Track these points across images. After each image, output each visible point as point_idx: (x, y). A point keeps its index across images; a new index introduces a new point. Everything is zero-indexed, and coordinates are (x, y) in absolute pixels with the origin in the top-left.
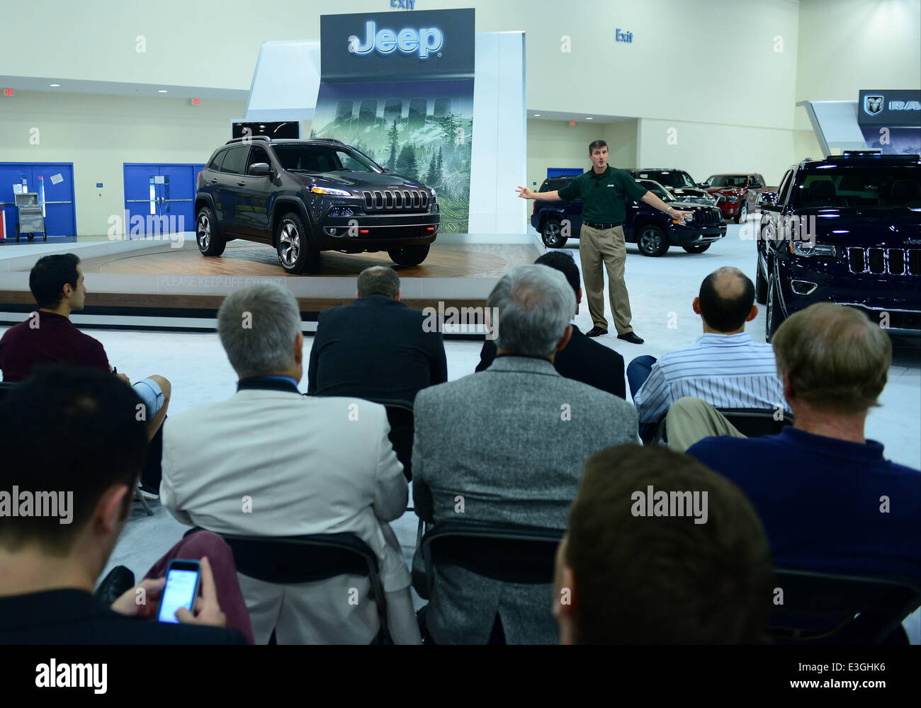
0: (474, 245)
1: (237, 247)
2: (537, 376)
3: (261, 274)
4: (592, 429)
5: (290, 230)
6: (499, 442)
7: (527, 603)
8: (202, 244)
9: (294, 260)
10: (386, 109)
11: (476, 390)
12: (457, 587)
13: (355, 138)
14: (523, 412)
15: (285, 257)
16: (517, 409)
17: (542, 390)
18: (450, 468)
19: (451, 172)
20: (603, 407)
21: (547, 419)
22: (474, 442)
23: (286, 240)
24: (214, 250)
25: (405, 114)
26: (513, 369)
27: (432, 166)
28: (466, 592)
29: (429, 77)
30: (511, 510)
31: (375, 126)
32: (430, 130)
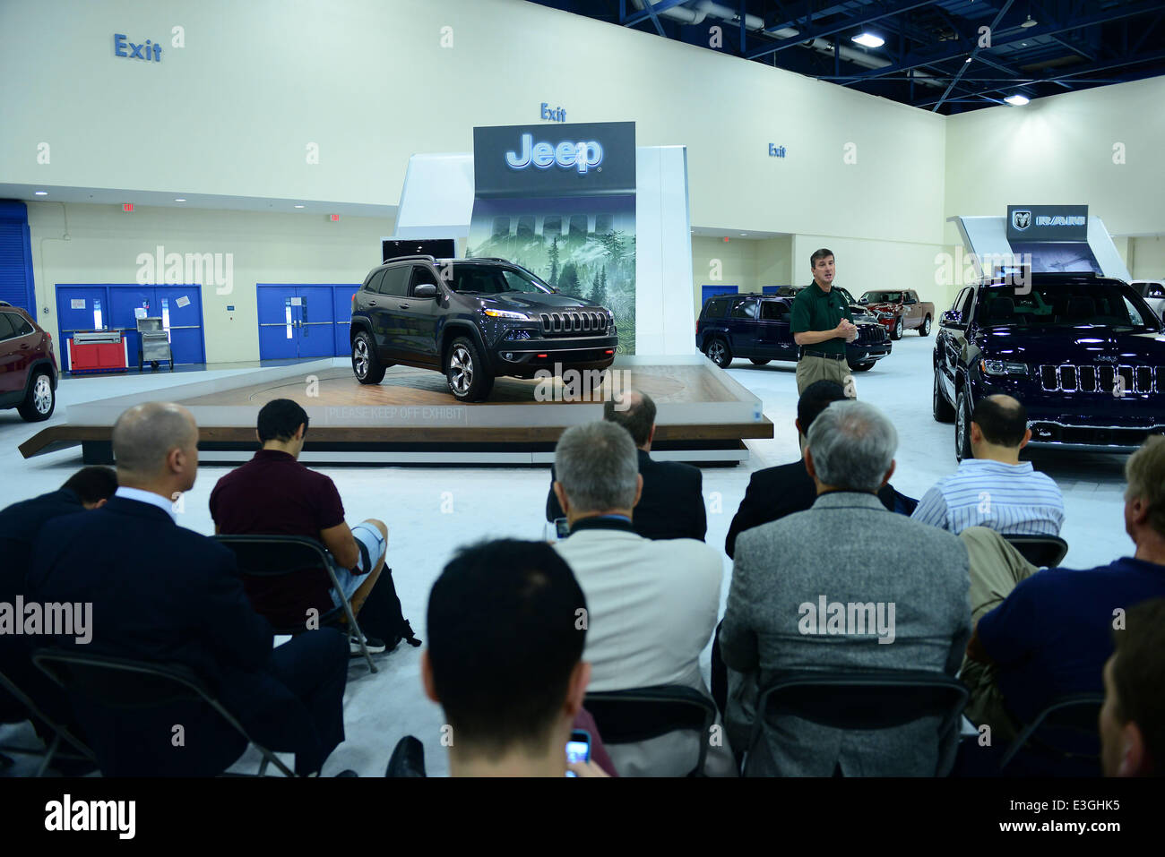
0: (644, 367)
1: (397, 373)
2: (871, 511)
3: (430, 402)
4: (932, 562)
5: (461, 356)
6: (840, 580)
7: (868, 750)
8: (359, 371)
9: (466, 387)
10: (545, 226)
11: (808, 529)
12: (793, 738)
13: (513, 256)
14: (863, 548)
15: (456, 384)
16: (856, 546)
17: (878, 525)
18: (786, 613)
19: (615, 291)
20: (939, 540)
21: (887, 554)
22: (813, 582)
23: (458, 366)
24: (373, 378)
25: (565, 231)
26: (844, 505)
27: (596, 285)
28: (803, 742)
29: (588, 192)
30: (855, 652)
31: (534, 244)
32: (592, 248)
